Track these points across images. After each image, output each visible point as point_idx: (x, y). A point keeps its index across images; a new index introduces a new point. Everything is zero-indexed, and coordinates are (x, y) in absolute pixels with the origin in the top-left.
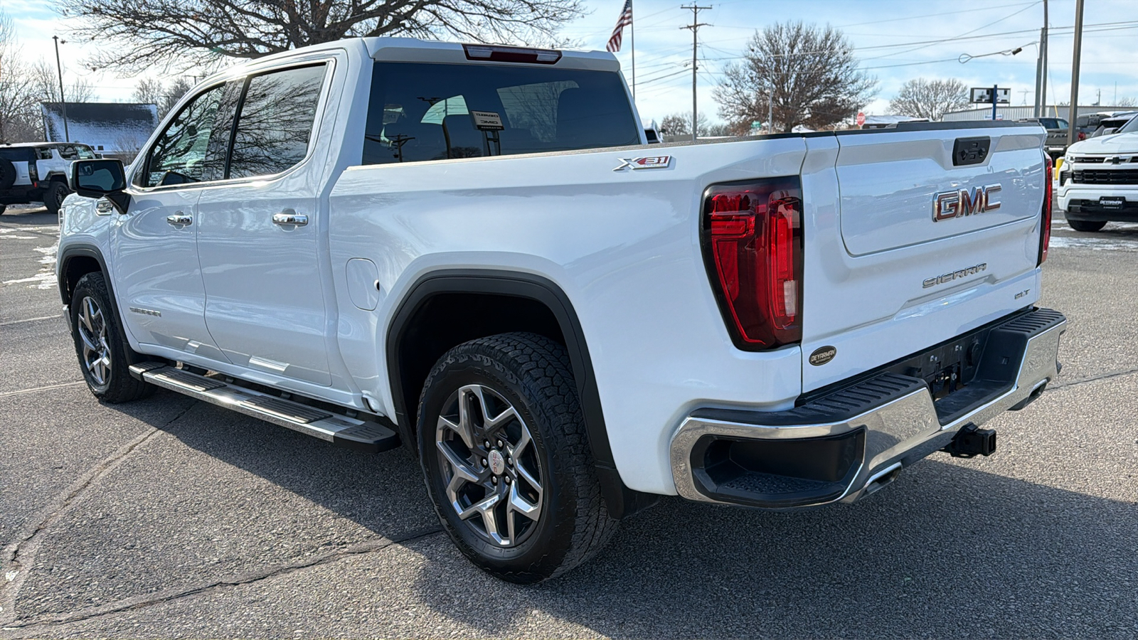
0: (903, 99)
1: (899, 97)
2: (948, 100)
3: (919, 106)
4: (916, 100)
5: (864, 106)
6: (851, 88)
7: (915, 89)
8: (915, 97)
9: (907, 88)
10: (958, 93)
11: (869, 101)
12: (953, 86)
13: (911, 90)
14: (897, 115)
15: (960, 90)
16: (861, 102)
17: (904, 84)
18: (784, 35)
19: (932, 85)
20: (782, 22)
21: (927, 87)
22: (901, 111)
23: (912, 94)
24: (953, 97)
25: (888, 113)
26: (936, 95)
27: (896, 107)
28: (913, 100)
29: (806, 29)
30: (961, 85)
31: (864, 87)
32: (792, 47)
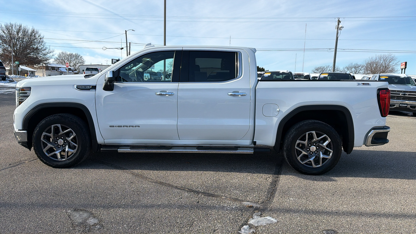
0: (59, 58)
1: (58, 57)
2: (76, 60)
3: (65, 61)
4: (64, 59)
5: (49, 60)
6: (44, 52)
7: (63, 55)
8: (63, 58)
9: (60, 54)
10: (79, 58)
11: (51, 58)
12: (77, 56)
13: (62, 55)
14: (57, 64)
15: (79, 57)
16: (48, 58)
17: (59, 53)
18: (14, 28)
19: (69, 54)
20: (13, 23)
21: (68, 55)
22: (59, 63)
23: (62, 57)
24: (77, 59)
25: (53, 63)
26: (71, 58)
27: (56, 61)
28: (63, 59)
29: (24, 27)
30: (80, 55)
31: (49, 52)
32: (18, 33)
